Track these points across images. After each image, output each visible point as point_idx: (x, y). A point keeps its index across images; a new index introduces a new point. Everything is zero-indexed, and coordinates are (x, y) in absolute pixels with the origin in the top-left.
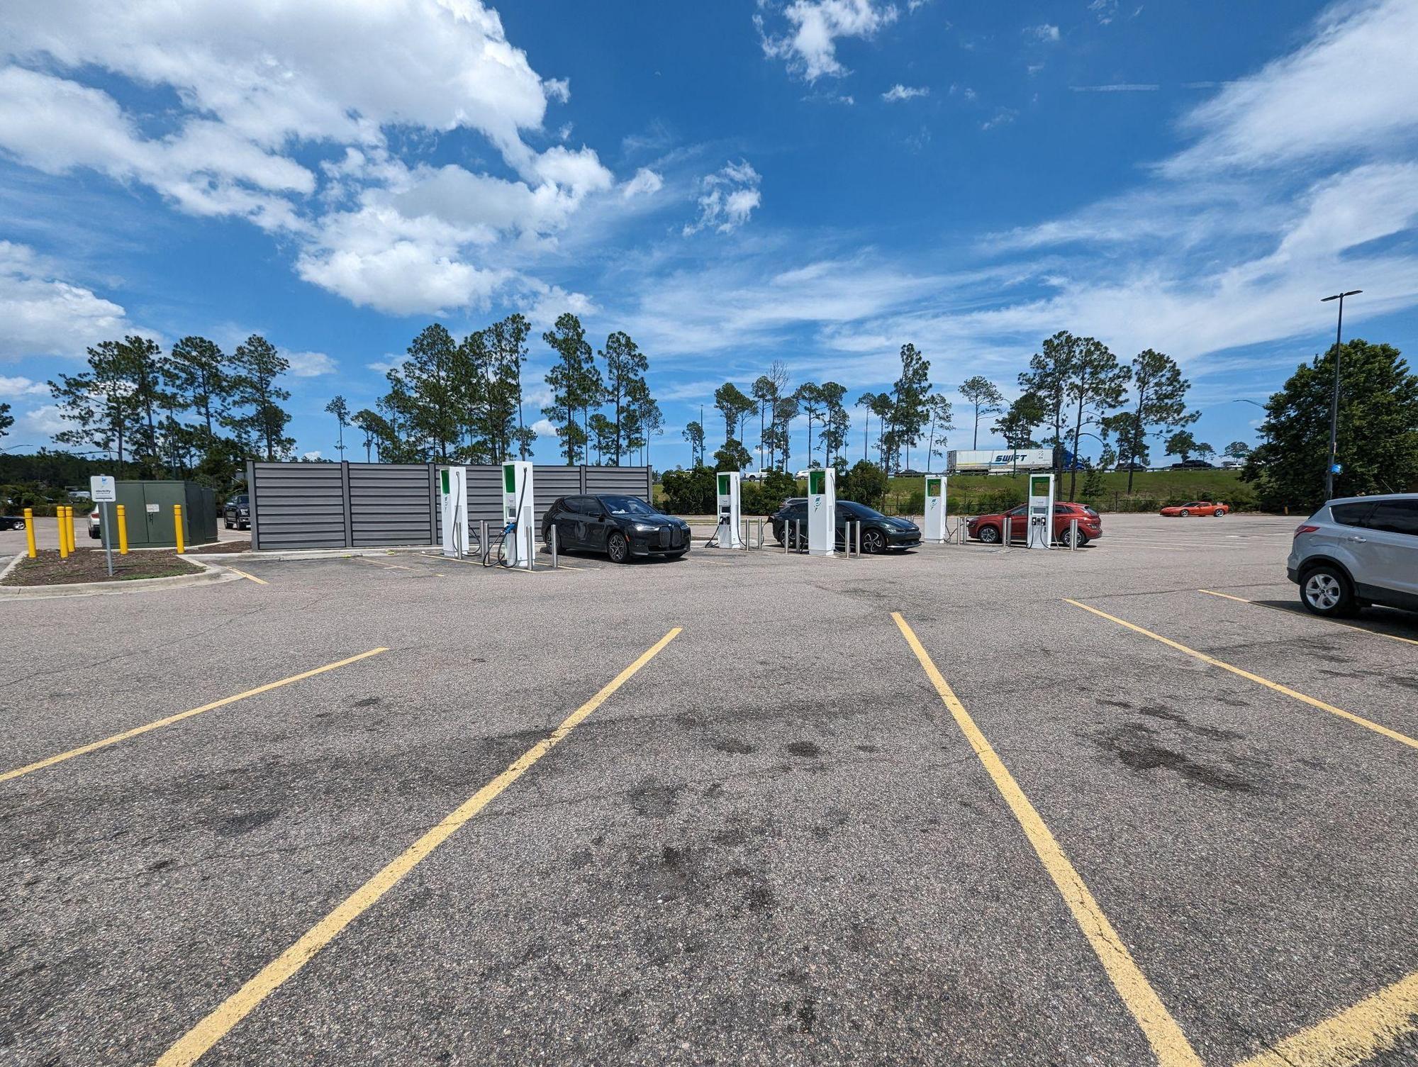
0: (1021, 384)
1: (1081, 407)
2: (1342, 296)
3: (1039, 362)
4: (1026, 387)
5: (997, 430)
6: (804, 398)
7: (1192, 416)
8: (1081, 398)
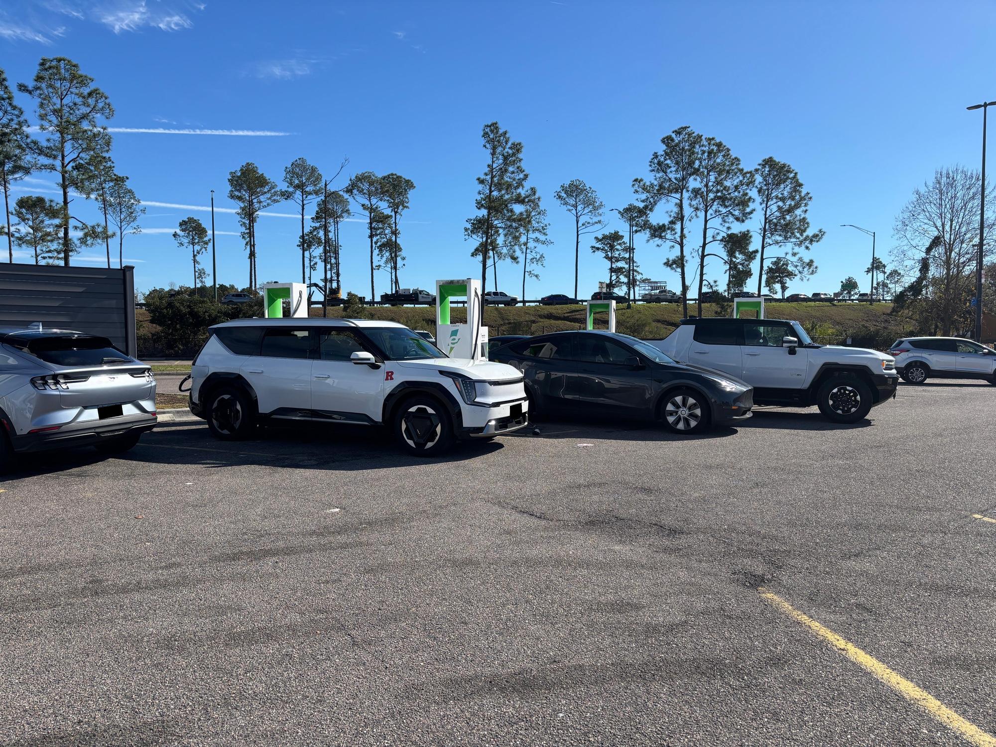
0: (636, 191)
1: (706, 221)
2: (985, 105)
3: (659, 163)
4: (644, 197)
5: (598, 249)
6: (361, 191)
7: (815, 236)
8: (706, 212)
